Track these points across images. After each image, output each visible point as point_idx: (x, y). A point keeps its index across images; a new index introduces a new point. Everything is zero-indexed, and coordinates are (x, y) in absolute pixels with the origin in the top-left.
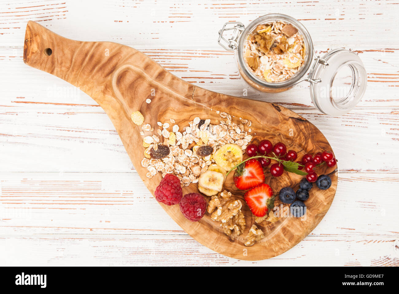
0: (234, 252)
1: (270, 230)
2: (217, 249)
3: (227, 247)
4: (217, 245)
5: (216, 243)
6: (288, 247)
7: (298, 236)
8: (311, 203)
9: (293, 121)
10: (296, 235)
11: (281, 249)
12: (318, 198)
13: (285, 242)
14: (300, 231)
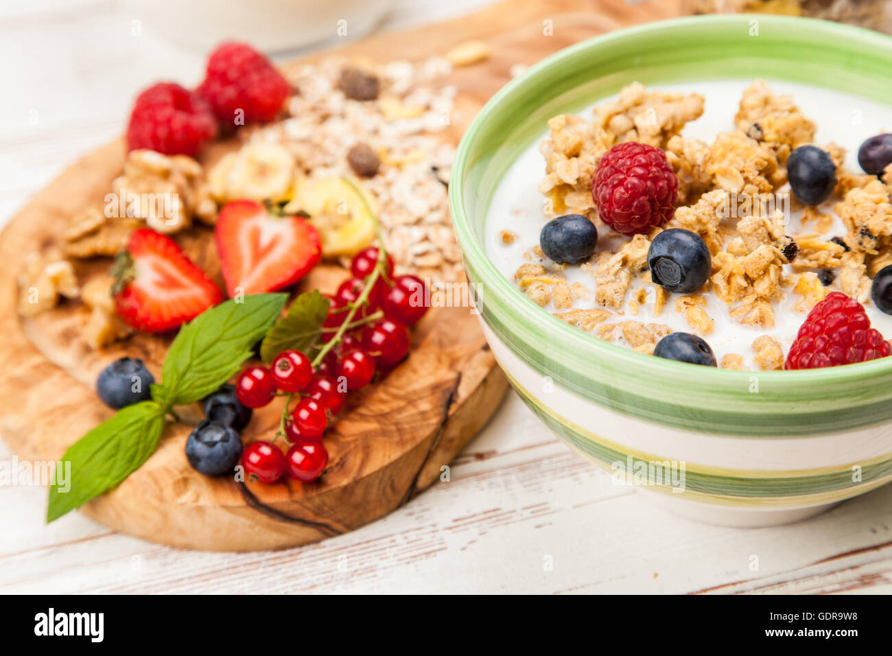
9: (447, 382)
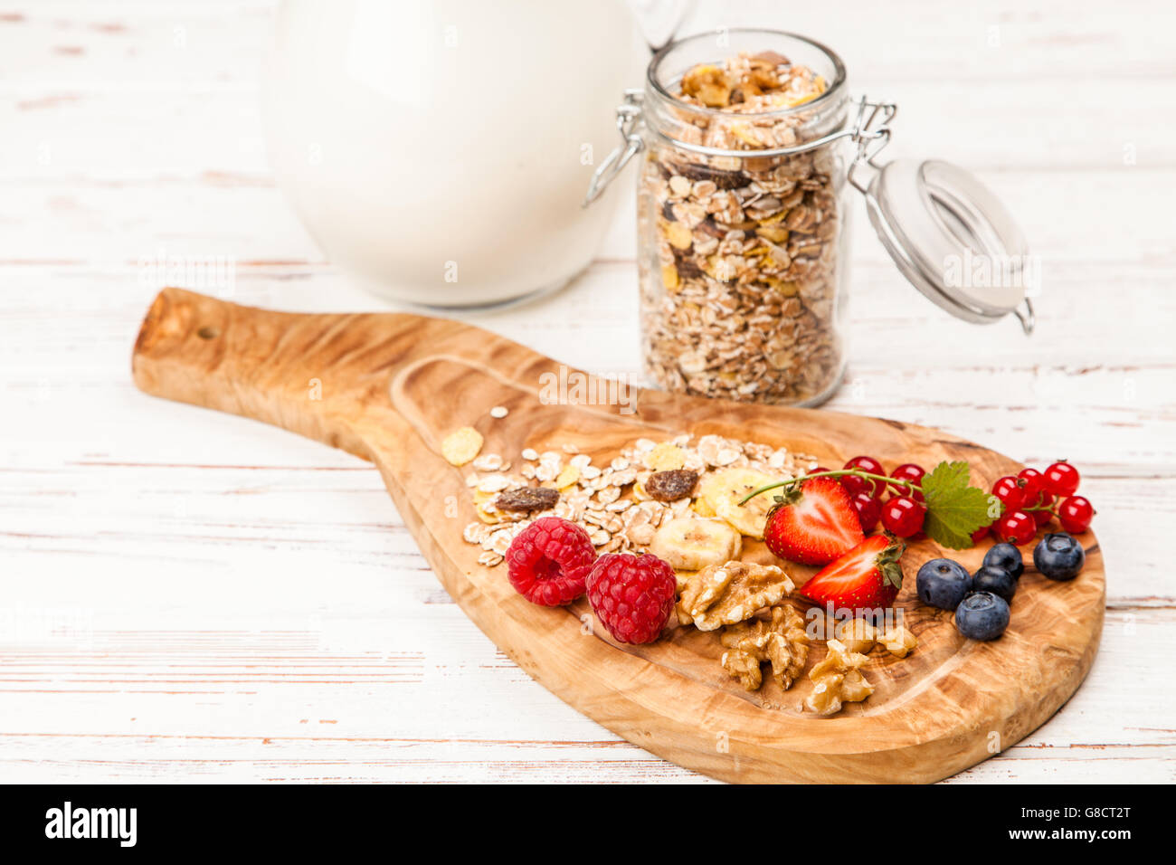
0: (771, 732)
1: (892, 679)
2: (712, 724)
3: (747, 718)
4: (710, 715)
5: (707, 710)
6: (958, 721)
7: (990, 694)
8: (1027, 618)
10: (983, 692)
11: (937, 724)
12: (1047, 607)
13: (946, 708)
14: (997, 683)
